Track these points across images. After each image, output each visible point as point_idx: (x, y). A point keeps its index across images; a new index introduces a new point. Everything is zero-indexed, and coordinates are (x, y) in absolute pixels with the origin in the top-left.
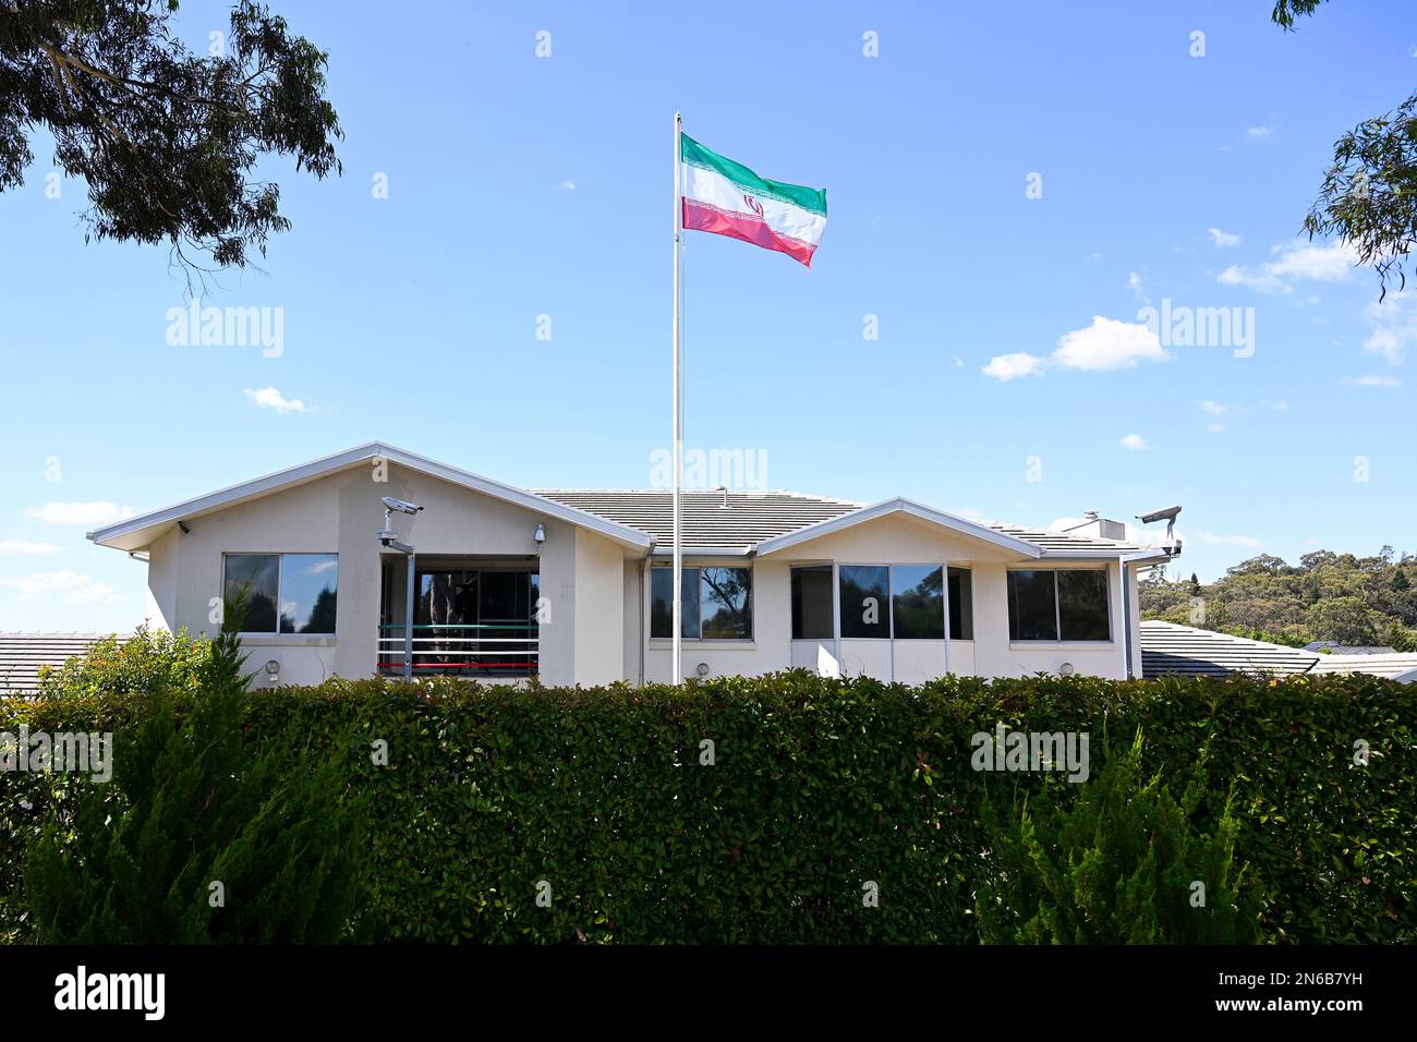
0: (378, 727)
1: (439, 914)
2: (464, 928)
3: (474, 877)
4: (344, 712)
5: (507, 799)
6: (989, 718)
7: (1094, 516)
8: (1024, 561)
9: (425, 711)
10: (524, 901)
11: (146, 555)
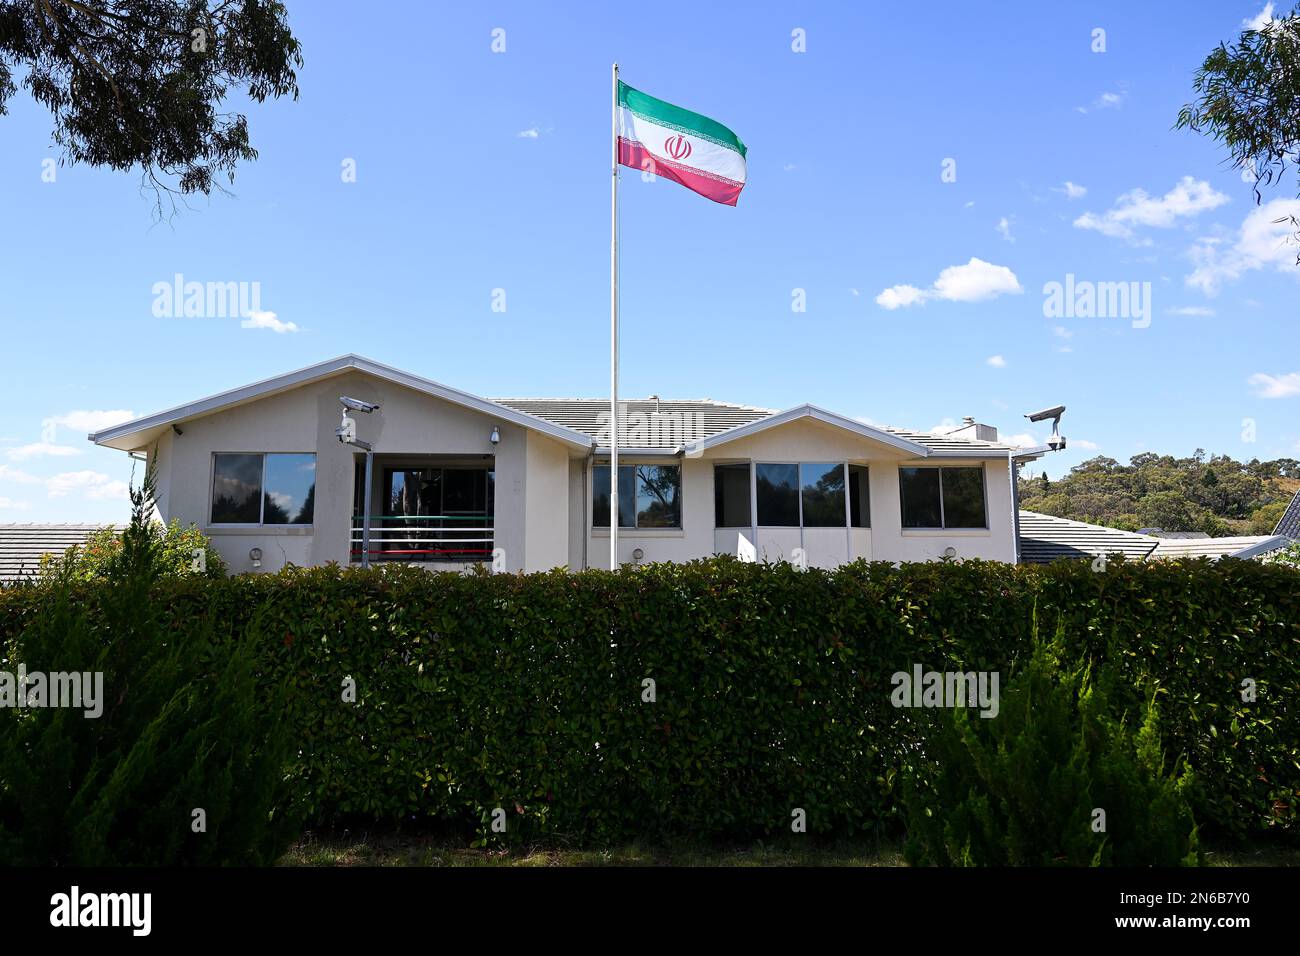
0: (330, 612)
1: (387, 790)
2: (410, 802)
3: (420, 754)
4: (298, 598)
5: (452, 679)
6: (899, 599)
7: (970, 421)
8: (913, 459)
9: (376, 596)
10: (468, 775)
11: (144, 455)
